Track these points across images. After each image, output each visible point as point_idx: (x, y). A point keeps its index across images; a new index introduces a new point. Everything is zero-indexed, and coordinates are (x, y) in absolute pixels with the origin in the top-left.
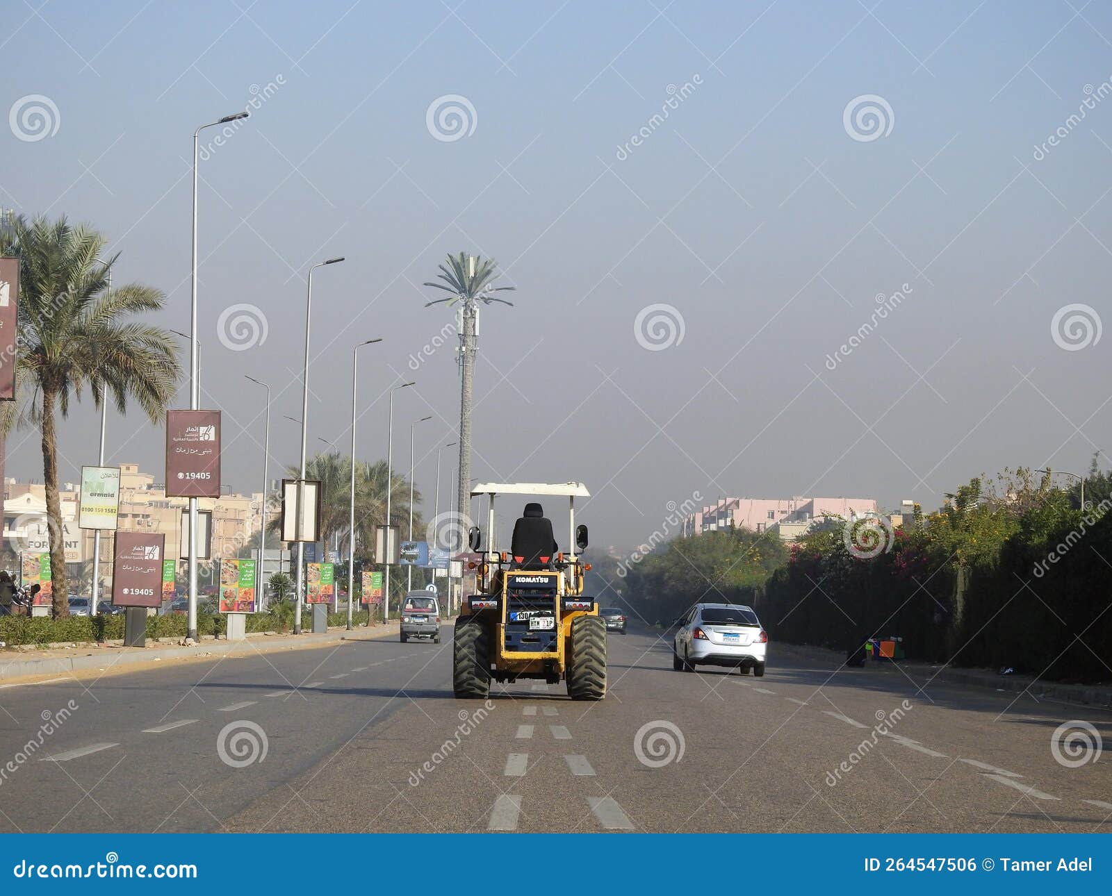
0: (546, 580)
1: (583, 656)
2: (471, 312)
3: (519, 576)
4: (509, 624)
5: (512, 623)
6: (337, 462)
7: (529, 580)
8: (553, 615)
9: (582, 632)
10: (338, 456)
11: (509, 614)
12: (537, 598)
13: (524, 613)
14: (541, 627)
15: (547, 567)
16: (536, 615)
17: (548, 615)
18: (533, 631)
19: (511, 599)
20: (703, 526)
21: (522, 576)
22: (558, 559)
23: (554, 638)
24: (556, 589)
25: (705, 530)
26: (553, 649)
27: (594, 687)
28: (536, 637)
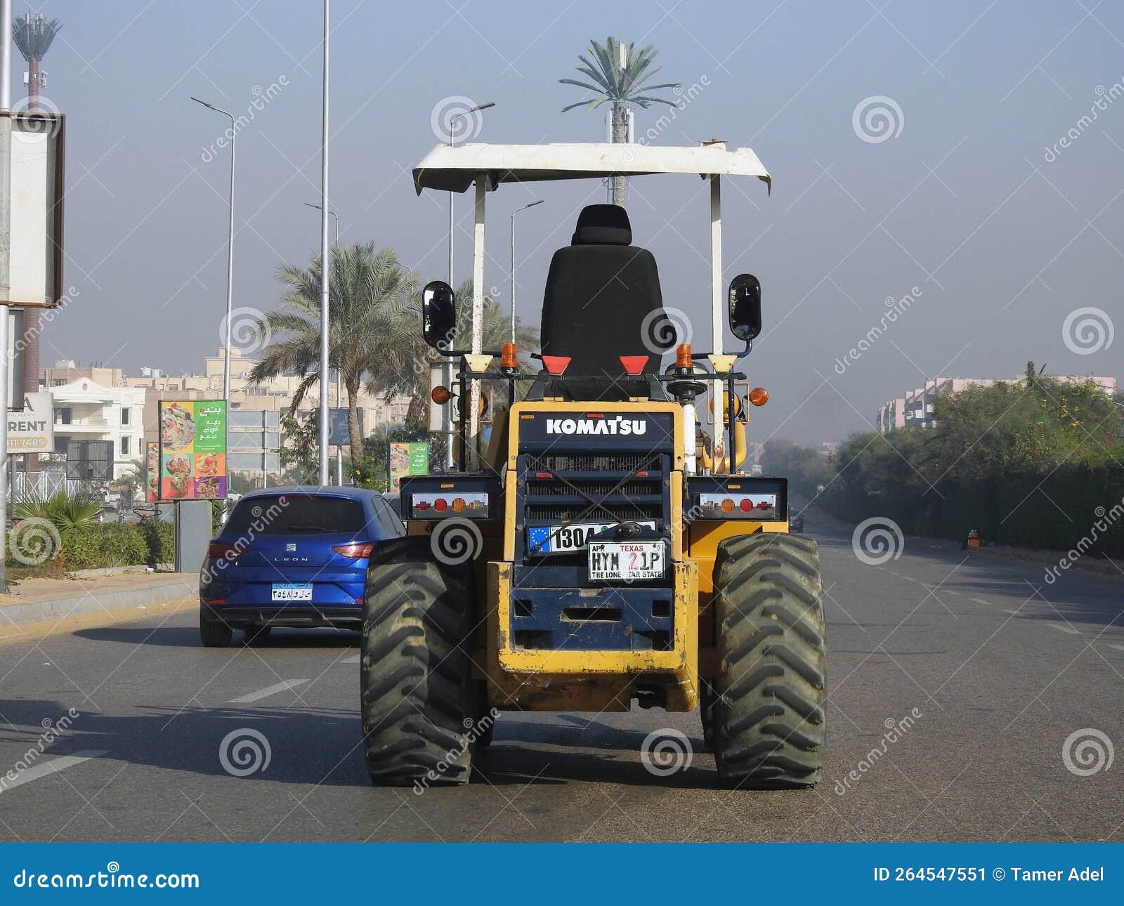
0: (640, 428)
1: (754, 660)
2: (623, 117)
3: (555, 415)
4: (524, 563)
5: (531, 559)
6: (366, 260)
7: (585, 427)
8: (661, 533)
9: (753, 587)
10: (370, 250)
11: (525, 530)
12: (609, 483)
13: (572, 528)
14: (624, 573)
15: (643, 390)
16: (608, 536)
17: (647, 535)
18: (599, 584)
19: (530, 485)
20: (906, 413)
21: (563, 416)
22: (677, 367)
23: (666, 608)
24: (671, 454)
25: (909, 418)
26: (663, 639)
27: (790, 753)
28: (607, 604)
